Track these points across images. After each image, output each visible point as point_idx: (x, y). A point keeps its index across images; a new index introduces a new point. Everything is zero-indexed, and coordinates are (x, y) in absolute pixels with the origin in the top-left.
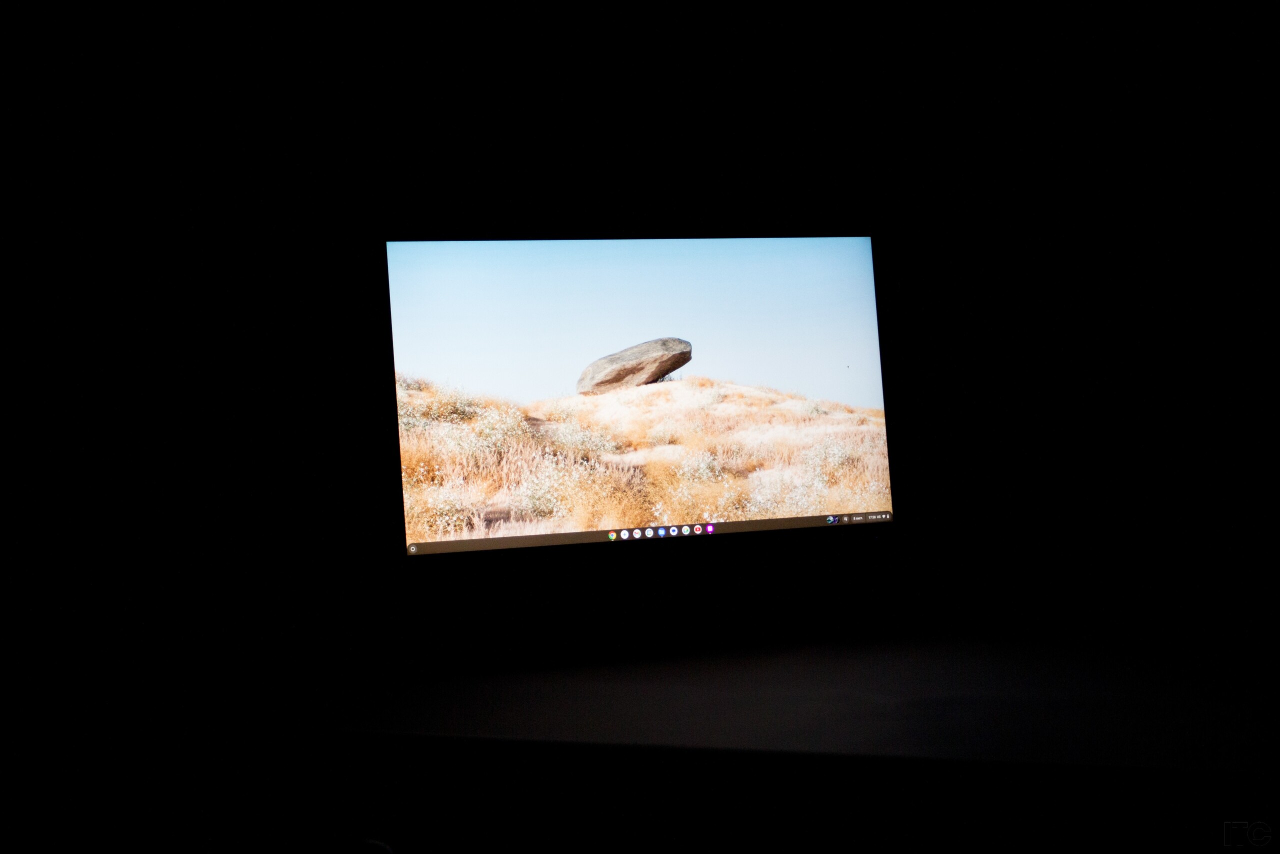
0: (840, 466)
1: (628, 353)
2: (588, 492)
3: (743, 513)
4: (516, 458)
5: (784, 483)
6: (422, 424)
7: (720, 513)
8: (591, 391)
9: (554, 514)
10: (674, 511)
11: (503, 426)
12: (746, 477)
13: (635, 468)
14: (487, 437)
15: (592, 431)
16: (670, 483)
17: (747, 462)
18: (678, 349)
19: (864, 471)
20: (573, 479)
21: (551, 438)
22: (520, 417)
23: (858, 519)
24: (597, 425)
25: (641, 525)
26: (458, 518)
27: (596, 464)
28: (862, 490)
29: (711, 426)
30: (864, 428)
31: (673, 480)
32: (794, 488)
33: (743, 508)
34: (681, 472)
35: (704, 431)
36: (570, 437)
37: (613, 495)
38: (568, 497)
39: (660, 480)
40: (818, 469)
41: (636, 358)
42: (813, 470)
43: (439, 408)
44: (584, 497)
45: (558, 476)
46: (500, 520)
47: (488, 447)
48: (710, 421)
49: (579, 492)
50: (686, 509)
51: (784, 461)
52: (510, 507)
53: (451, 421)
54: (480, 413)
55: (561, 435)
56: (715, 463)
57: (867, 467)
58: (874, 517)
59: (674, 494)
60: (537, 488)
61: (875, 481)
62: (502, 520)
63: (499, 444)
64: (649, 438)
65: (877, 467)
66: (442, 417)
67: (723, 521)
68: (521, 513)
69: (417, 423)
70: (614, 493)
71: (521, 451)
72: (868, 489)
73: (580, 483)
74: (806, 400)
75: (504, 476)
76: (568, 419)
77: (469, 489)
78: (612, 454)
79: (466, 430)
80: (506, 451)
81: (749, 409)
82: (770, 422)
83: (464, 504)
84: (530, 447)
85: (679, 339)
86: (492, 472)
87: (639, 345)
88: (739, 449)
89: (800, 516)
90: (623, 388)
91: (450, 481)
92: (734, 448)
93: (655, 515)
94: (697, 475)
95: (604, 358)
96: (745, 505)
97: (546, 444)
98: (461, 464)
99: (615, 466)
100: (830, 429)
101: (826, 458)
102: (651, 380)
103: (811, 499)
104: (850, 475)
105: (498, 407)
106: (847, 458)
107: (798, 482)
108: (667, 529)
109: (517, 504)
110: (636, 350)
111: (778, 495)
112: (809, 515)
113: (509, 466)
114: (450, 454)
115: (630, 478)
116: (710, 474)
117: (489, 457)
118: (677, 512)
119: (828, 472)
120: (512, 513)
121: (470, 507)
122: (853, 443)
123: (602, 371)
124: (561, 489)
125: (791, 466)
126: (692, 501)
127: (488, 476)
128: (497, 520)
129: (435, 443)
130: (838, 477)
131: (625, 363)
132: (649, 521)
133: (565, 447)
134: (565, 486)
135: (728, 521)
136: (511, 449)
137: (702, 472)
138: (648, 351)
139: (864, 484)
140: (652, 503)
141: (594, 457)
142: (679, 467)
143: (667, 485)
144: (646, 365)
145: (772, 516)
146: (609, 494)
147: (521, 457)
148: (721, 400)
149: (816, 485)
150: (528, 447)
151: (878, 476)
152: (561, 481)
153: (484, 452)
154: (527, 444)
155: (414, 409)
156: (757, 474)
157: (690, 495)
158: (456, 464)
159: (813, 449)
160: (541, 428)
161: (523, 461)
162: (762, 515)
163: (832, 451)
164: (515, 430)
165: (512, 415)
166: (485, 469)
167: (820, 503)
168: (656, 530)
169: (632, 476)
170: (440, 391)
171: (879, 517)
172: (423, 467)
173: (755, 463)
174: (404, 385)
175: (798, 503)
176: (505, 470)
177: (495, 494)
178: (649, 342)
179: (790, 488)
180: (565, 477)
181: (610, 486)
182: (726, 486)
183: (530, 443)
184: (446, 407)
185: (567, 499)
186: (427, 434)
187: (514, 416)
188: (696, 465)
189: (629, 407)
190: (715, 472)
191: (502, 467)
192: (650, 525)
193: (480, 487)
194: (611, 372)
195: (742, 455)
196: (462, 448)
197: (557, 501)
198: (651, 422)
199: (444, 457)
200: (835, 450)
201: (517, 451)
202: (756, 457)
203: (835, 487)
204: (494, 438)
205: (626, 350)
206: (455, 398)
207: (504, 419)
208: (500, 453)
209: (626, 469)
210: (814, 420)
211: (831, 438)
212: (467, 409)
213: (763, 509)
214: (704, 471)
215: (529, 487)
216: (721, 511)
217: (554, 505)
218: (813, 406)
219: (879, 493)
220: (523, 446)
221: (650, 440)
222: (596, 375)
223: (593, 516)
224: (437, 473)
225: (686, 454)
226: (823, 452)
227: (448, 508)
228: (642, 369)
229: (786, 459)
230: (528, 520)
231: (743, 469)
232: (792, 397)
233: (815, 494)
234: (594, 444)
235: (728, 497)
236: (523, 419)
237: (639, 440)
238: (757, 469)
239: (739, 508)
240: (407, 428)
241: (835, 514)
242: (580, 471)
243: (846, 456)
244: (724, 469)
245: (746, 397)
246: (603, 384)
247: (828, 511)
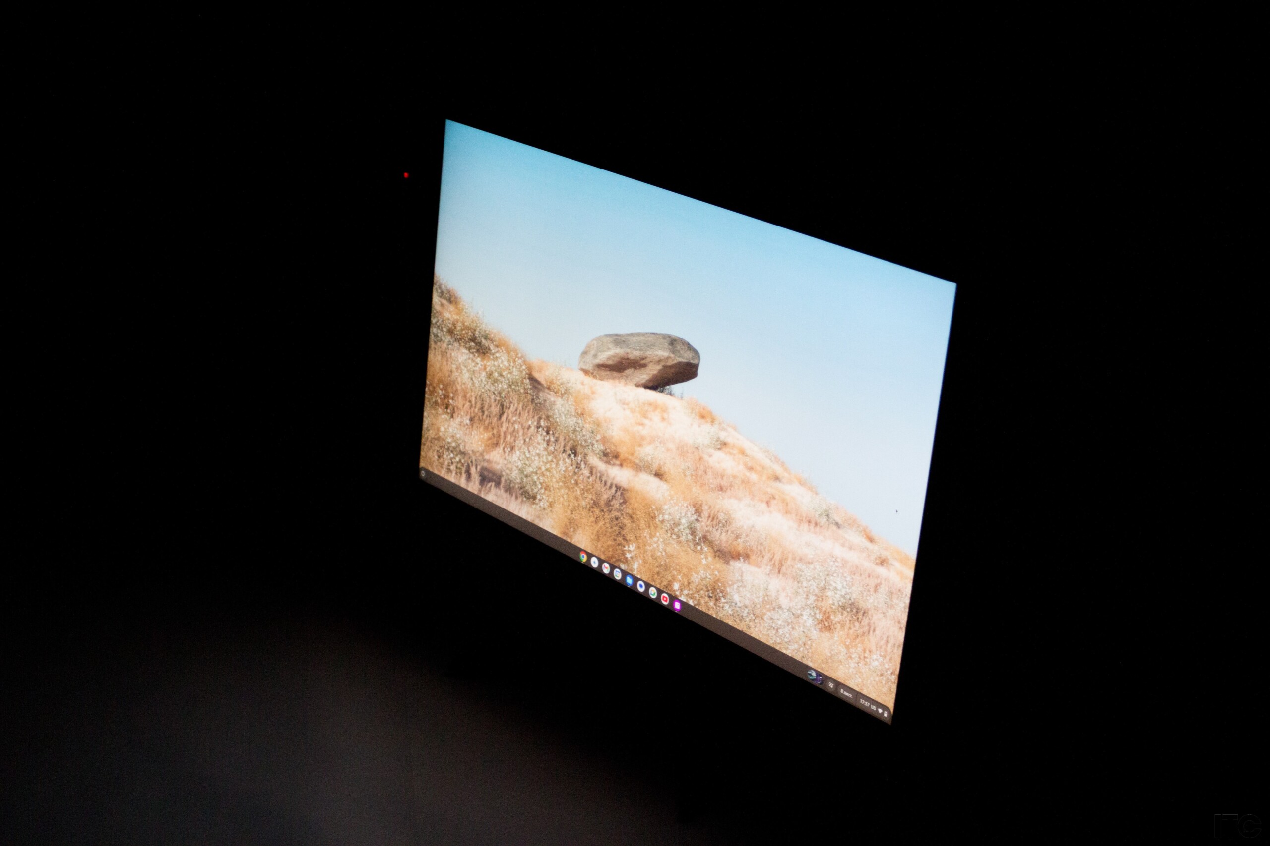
0: (840, 609)
1: (634, 339)
2: (569, 493)
3: (714, 607)
4: (514, 419)
5: (768, 594)
6: (447, 341)
7: (691, 592)
8: (591, 371)
9: (537, 501)
10: (645, 562)
11: (509, 376)
12: (728, 563)
13: (618, 488)
14: (495, 382)
15: (585, 421)
16: (648, 525)
17: (731, 543)
18: (685, 357)
19: (869, 633)
20: (559, 469)
21: (548, 410)
22: (524, 372)
23: (847, 694)
24: (591, 416)
25: (612, 561)
26: (460, 461)
27: (582, 463)
28: (860, 658)
29: (702, 476)
30: (881, 571)
31: (651, 523)
32: (778, 608)
33: (717, 600)
34: (661, 518)
35: (694, 477)
36: (564, 418)
37: (592, 510)
38: (552, 489)
39: (638, 516)
40: (812, 598)
41: (641, 350)
42: (805, 596)
43: (462, 330)
44: (565, 496)
45: (547, 459)
46: (492, 481)
47: (494, 393)
48: (702, 468)
49: (562, 487)
50: (657, 567)
51: (774, 564)
52: (501, 472)
53: (470, 349)
54: (493, 351)
55: (556, 411)
56: (698, 525)
57: (874, 631)
58: (867, 704)
59: (649, 542)
60: (527, 463)
61: (881, 655)
62: (493, 484)
63: (503, 395)
64: (637, 458)
65: (888, 637)
66: (463, 341)
67: (692, 604)
68: (510, 483)
69: (443, 338)
70: (593, 507)
71: (520, 414)
72: (868, 660)
73: (565, 478)
74: (817, 494)
75: (502, 434)
76: (566, 396)
77: (473, 433)
78: (598, 459)
79: (479, 365)
80: (508, 406)
81: (748, 474)
82: (768, 503)
83: (467, 448)
84: (528, 412)
85: (688, 344)
86: (493, 424)
87: (647, 333)
88: (726, 522)
89: (777, 648)
90: (623, 381)
91: (460, 416)
92: (721, 516)
93: (626, 556)
94: (676, 530)
95: (610, 335)
96: (720, 599)
97: (542, 415)
98: (470, 402)
99: (599, 475)
100: (839, 551)
101: (824, 589)
102: (651, 384)
103: (795, 634)
104: (850, 628)
105: (508, 352)
106: (850, 602)
107: (784, 601)
108: (636, 580)
109: (508, 471)
110: (642, 338)
111: (758, 606)
112: (788, 652)
113: (507, 425)
114: (463, 386)
115: (611, 498)
116: (690, 537)
117: (493, 405)
118: (648, 565)
119: (824, 609)
120: (503, 479)
121: (471, 453)
122: (863, 586)
123: (605, 351)
124: (547, 475)
125: (781, 576)
126: (665, 561)
127: (490, 427)
128: (490, 480)
129: (454, 366)
130: (834, 622)
131: (628, 351)
132: (619, 560)
133: (558, 427)
134: (551, 474)
135: (697, 607)
136: (512, 406)
137: (682, 530)
138: (654, 346)
139: (864, 651)
140: (626, 540)
141: (581, 454)
142: (660, 510)
143: (644, 526)
144: (649, 363)
145: (746, 629)
146: (588, 506)
147: (519, 420)
148: (719, 446)
149: (805, 617)
150: (526, 411)
151: (886, 651)
152: (548, 466)
153: (490, 398)
154: (526, 407)
155: (443, 321)
156: (740, 565)
157: (665, 551)
158: (466, 400)
159: (812, 567)
160: (541, 395)
161: (520, 426)
162: (735, 621)
163: (835, 583)
164: (518, 385)
165: (518, 367)
166: (488, 417)
167: (805, 644)
168: (625, 574)
169: (613, 496)
170: (465, 310)
171: (874, 708)
172: (442, 390)
173: (740, 549)
174: (439, 291)
175: (779, 631)
176: (504, 429)
177: (492, 451)
178: (657, 334)
179: (774, 604)
180: (553, 463)
181: (590, 496)
182: (704, 561)
183: (528, 408)
184: (467, 331)
185: (550, 490)
186: (449, 355)
187: (520, 369)
188: (678, 518)
189: (624, 409)
190: (695, 537)
191: (502, 423)
192: (619, 565)
193: (482, 436)
194: (614, 357)
195: (728, 531)
196: (473, 384)
197: (541, 488)
198: (643, 438)
199: (459, 387)
200: (839, 582)
201: (516, 410)
202: (743, 542)
203: (828, 634)
204: (500, 385)
205: (632, 335)
206: (475, 324)
207: (511, 368)
208: (502, 406)
209: (608, 484)
210: (821, 527)
211: (837, 564)
212: (483, 341)
213: (738, 615)
214: (684, 529)
215: (521, 459)
216: (692, 590)
217: (539, 490)
218: (825, 507)
219: (882, 675)
220: (523, 408)
221: (637, 461)
222: (599, 354)
223: (570, 523)
224: (451, 401)
225: (669, 498)
226: (823, 578)
227: (454, 444)
228: (644, 366)
229: (777, 563)
230: (514, 495)
231: (725, 549)
232: (802, 483)
233: (801, 629)
234: (584, 438)
235: (704, 577)
236: (527, 376)
237: (626, 455)
238: (741, 558)
239: (712, 597)
240: (435, 340)
241: (819, 670)
242: (567, 464)
243: (850, 599)
244: (705, 538)
245: (746, 456)
246: (603, 368)
247: (811, 661)
